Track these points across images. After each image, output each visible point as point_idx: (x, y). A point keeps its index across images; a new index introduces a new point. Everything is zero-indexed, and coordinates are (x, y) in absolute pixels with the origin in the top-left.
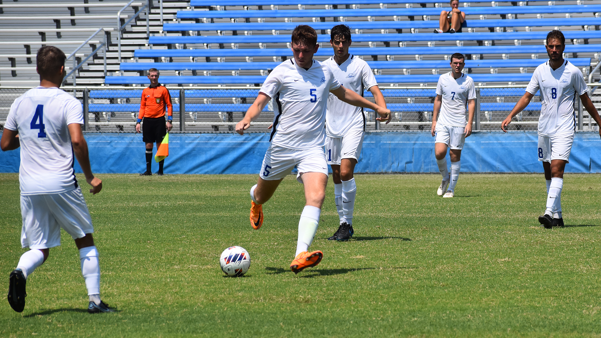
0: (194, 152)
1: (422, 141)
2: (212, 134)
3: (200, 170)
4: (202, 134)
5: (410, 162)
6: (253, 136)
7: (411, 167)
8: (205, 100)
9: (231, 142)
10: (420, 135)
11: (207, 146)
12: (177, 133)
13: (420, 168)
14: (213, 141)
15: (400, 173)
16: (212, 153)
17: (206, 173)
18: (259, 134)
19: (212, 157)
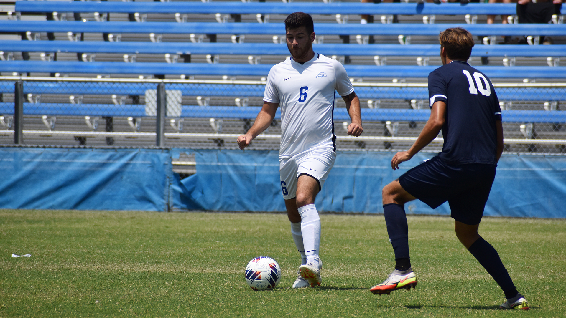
0: (33, 177)
1: (367, 165)
2: (62, 150)
3: (43, 204)
4: (47, 149)
5: (350, 197)
6: (120, 153)
7: (351, 204)
8: (72, 98)
9: (88, 161)
10: (365, 157)
11: (54, 168)
12: (9, 147)
13: (365, 206)
14: (63, 160)
15: (335, 213)
16: (62, 178)
17: (51, 207)
18: (131, 150)
19: (61, 183)
